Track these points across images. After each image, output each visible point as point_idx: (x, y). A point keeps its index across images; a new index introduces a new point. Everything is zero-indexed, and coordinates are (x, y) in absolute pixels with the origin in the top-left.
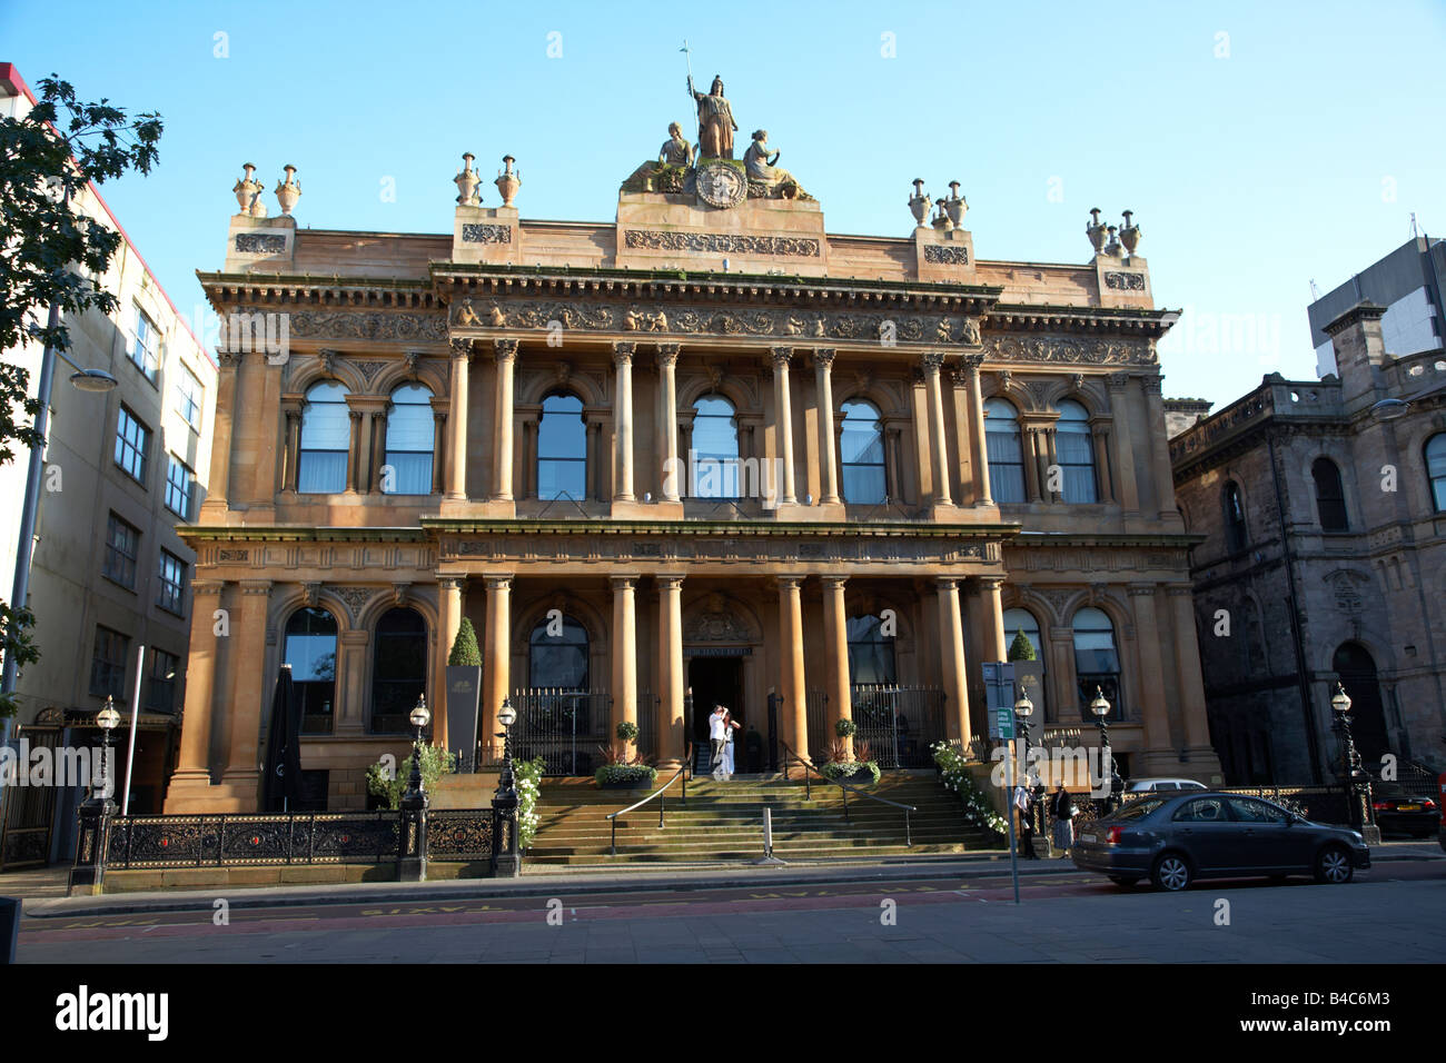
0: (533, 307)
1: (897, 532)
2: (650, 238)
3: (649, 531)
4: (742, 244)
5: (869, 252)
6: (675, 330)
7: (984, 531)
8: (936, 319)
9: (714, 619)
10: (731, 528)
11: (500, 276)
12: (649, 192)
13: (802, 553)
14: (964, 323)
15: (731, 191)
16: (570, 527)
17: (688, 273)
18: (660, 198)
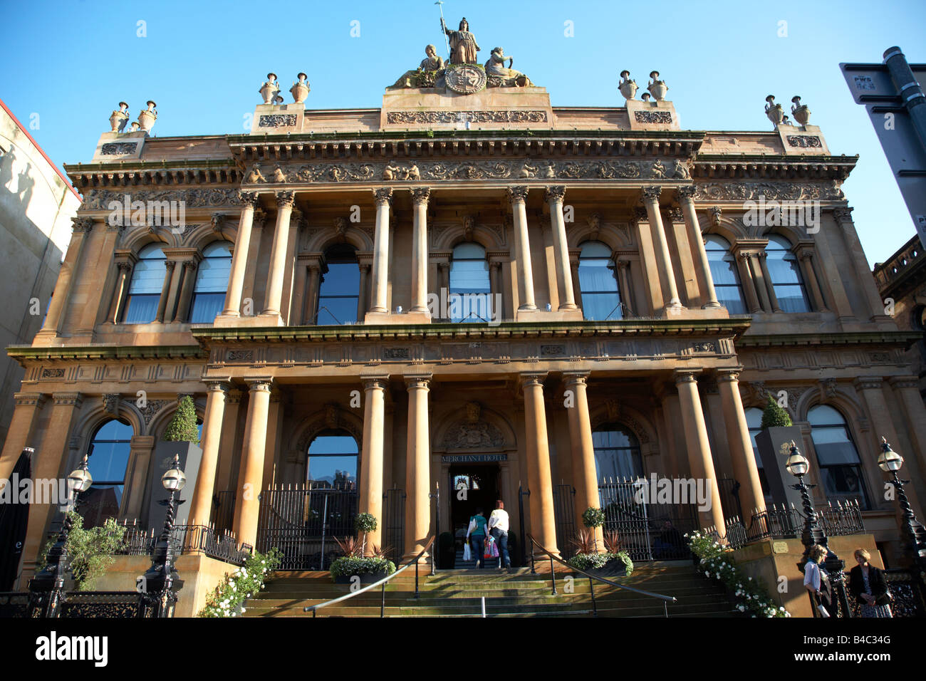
0: (309, 168)
1: (632, 329)
2: (407, 116)
3: (396, 334)
4: (482, 116)
5: (589, 119)
6: (426, 178)
7: (716, 325)
8: (650, 162)
9: (472, 430)
10: (473, 330)
11: (282, 143)
12: (408, 87)
13: (543, 353)
14: (675, 164)
15: (473, 82)
16: (323, 332)
17: (434, 132)
18: (417, 91)
